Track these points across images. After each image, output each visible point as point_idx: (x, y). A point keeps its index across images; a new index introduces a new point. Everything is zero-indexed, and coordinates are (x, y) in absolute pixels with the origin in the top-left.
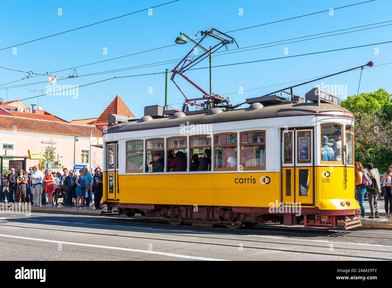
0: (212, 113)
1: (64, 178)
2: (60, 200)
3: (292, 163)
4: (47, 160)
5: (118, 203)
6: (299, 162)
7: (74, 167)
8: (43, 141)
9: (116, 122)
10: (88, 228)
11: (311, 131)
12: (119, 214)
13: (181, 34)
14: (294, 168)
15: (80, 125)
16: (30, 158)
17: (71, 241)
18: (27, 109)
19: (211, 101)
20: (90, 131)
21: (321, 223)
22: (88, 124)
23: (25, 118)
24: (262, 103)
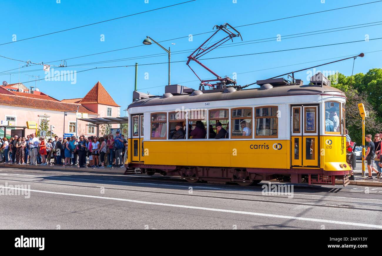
0: (228, 92)
1: (55, 143)
2: (52, 160)
3: (300, 133)
4: (42, 129)
5: (143, 164)
6: (306, 132)
7: (64, 135)
8: (39, 115)
9: (140, 98)
10: (73, 182)
11: (316, 107)
12: (141, 174)
13: (147, 38)
14: (301, 137)
15: (69, 103)
16: (28, 128)
17: (59, 192)
18: (26, 90)
19: (225, 82)
20: (77, 108)
21: (322, 181)
22: (75, 102)
23: (25, 97)
24: (271, 84)
